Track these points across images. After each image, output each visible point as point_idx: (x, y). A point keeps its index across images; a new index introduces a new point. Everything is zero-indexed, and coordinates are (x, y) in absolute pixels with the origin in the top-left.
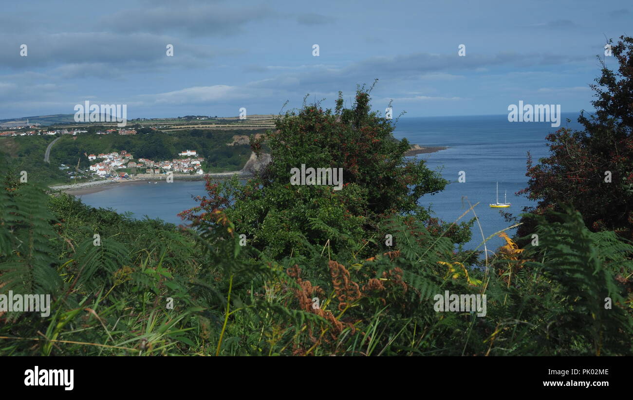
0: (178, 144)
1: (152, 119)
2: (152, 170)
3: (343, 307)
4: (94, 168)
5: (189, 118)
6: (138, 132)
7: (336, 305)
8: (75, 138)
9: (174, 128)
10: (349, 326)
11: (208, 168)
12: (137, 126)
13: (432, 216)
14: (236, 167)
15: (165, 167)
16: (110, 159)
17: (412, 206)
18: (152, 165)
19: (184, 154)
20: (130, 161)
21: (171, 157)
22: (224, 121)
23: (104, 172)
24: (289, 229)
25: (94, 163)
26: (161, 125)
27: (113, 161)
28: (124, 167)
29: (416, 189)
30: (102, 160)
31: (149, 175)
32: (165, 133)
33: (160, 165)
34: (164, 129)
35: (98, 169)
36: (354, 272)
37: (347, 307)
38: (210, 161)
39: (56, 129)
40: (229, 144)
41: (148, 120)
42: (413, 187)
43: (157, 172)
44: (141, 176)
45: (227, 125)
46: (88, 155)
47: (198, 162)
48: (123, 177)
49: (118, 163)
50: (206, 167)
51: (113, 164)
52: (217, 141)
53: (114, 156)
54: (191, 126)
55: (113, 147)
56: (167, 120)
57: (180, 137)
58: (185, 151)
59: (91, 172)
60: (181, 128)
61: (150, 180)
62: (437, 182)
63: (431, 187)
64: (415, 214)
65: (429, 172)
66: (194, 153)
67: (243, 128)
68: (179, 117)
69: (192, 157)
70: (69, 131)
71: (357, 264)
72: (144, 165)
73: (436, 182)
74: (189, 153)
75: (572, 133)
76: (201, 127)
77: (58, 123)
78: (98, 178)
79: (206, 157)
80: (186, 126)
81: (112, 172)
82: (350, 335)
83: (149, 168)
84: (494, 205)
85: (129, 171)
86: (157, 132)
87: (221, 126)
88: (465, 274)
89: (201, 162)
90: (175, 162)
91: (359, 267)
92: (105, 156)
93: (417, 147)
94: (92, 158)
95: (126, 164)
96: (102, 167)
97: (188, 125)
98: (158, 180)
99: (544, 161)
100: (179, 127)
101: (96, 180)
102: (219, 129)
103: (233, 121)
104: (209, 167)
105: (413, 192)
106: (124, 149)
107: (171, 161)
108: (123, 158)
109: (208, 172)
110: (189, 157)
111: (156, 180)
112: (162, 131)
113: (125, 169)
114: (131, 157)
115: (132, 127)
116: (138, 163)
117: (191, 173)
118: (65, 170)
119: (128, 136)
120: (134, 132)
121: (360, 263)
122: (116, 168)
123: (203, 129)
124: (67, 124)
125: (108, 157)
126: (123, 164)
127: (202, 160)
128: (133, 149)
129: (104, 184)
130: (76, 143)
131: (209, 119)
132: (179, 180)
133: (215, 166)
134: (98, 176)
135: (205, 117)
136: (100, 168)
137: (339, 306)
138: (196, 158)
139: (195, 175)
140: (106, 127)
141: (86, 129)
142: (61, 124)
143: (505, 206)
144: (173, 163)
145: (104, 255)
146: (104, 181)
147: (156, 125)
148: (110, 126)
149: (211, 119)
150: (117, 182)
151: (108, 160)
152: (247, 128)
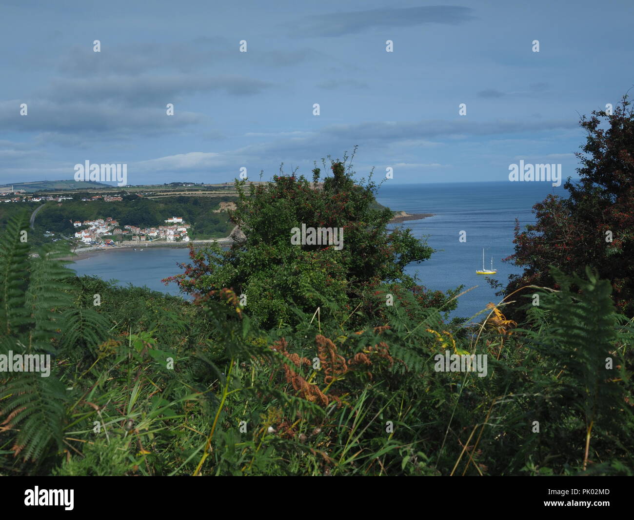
0: (164, 210)
1: (138, 186)
2: (138, 238)
3: (329, 381)
4: (79, 235)
5: (175, 185)
6: (124, 198)
7: (322, 378)
8: (60, 205)
9: (160, 195)
10: (335, 399)
11: (194, 235)
12: (123, 192)
13: (418, 283)
14: (222, 234)
15: (151, 234)
16: (96, 225)
17: (398, 274)
18: (138, 232)
19: (170, 221)
20: (116, 228)
21: (156, 224)
22: (210, 188)
23: (89, 239)
24: (272, 298)
25: (79, 230)
26: (147, 192)
27: (99, 228)
28: (110, 234)
29: (402, 257)
30: (88, 227)
31: (135, 242)
32: (151, 200)
33: (146, 232)
34: (149, 196)
35: (84, 237)
36: (339, 344)
37: (334, 380)
38: (196, 228)
39: (41, 196)
40: (216, 211)
41: (133, 187)
42: (399, 255)
43: (143, 239)
44: (126, 243)
45: (214, 192)
46: (74, 222)
47: (184, 229)
48: (110, 244)
49: (103, 230)
50: (193, 234)
51: (99, 231)
52: (203, 207)
53: (99, 223)
54: (177, 193)
55: (99, 214)
56: (153, 186)
57: (166, 204)
58: (171, 218)
59: (77, 239)
60: (167, 195)
61: (136, 247)
62: (423, 251)
63: (417, 256)
64: (401, 282)
65: (415, 240)
66: (180, 220)
67: (229, 195)
68: (165, 184)
69: (179, 224)
70: (54, 197)
71: (342, 336)
72: (130, 231)
73: (421, 250)
74: (175, 220)
75: (559, 200)
76: (187, 193)
77: (43, 189)
78: (84, 245)
79: (192, 224)
80: (173, 193)
81: (98, 239)
82: (336, 409)
83: (135, 235)
84: (480, 272)
85: (115, 238)
86: (143, 199)
87: (207, 192)
88: (453, 345)
89: (187, 229)
90: (161, 229)
91: (343, 340)
92: (91, 223)
93: (404, 214)
94: (77, 225)
95: (112, 231)
96: (88, 234)
97: (174, 191)
98: (144, 247)
99: (530, 228)
100: (165, 194)
101: (82, 247)
102: (205, 196)
103: (220, 187)
104: (196, 234)
105: (399, 260)
106: (110, 216)
107: (157, 228)
108: (109, 225)
109: (194, 239)
110: (175, 224)
111: (141, 247)
112: (149, 198)
113: (111, 236)
114: (116, 224)
115: (118, 194)
116: (123, 230)
117: (177, 240)
118: (50, 236)
119: (114, 203)
120: (120, 199)
121: (345, 335)
122: (102, 235)
123: (189, 195)
124: (52, 191)
125: (93, 224)
126: (109, 231)
127: (188, 227)
128: (119, 216)
129: (90, 251)
130: (62, 210)
131: (195, 186)
132: (165, 247)
133: (201, 232)
134: (83, 243)
135: (192, 183)
136: (85, 235)
137: (325, 380)
138: (183, 225)
139: (182, 242)
140: (91, 193)
141: (72, 195)
142: (45, 191)
143: (491, 272)
144: (159, 230)
145: (83, 325)
146: (89, 248)
147: (142, 192)
148: (96, 192)
149: (197, 185)
150: (103, 250)
151: (94, 227)
152: (233, 195)
